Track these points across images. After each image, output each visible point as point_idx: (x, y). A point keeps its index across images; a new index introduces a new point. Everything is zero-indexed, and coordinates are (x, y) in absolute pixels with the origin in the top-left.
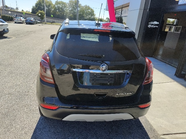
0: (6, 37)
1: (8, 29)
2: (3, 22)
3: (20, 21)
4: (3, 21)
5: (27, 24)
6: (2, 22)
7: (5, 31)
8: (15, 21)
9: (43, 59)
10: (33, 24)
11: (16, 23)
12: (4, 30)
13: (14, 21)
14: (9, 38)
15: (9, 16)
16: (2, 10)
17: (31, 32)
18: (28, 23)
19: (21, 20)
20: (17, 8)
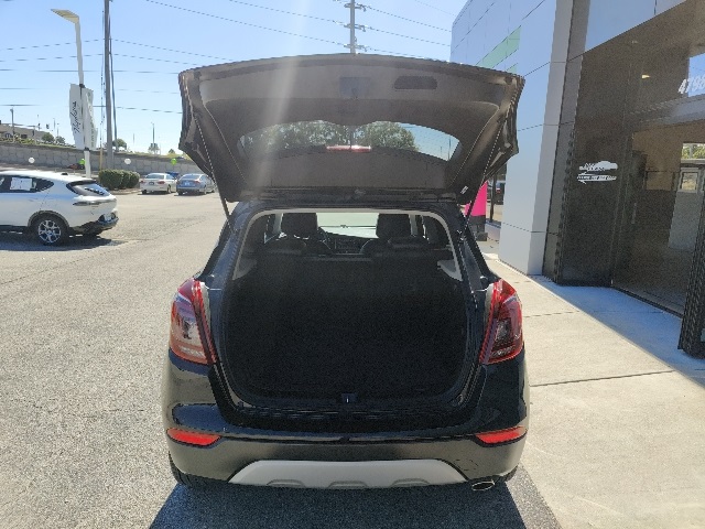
0: (105, 242)
1: (114, 216)
2: (102, 194)
3: (158, 188)
4: (103, 189)
5: (181, 194)
6: (98, 192)
7: (103, 223)
8: (144, 187)
9: (180, 295)
10: (201, 194)
11: (145, 192)
12: (102, 218)
13: (139, 187)
14: (117, 243)
15: (125, 174)
16: (105, 154)
17: (189, 219)
18: (184, 191)
19: (163, 183)
20: (154, 147)
